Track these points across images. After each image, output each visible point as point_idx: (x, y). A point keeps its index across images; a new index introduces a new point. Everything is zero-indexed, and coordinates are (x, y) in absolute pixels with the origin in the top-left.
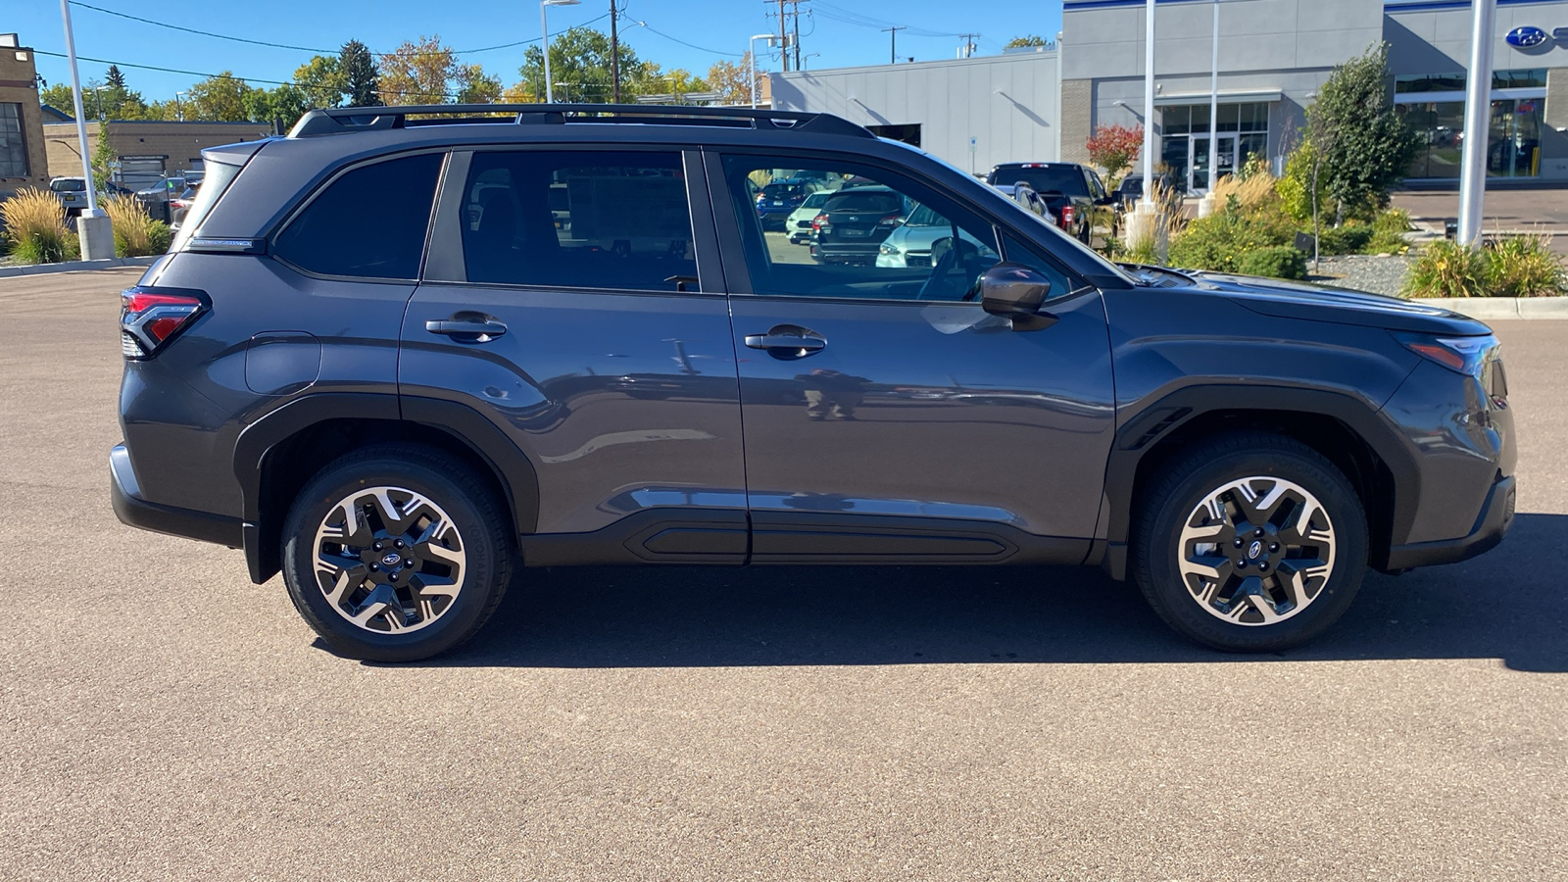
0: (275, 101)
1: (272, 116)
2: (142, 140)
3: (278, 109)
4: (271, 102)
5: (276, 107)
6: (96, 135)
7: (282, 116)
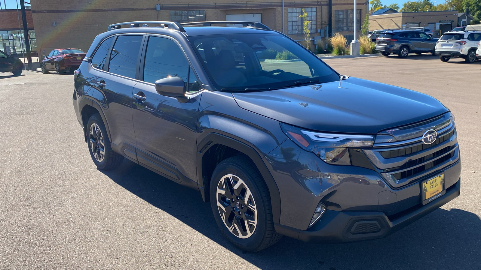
0: (473, 2)
1: (471, 7)
2: (413, 18)
3: (474, 5)
4: (472, 2)
5: (473, 4)
6: (400, 17)
7: (475, 7)
